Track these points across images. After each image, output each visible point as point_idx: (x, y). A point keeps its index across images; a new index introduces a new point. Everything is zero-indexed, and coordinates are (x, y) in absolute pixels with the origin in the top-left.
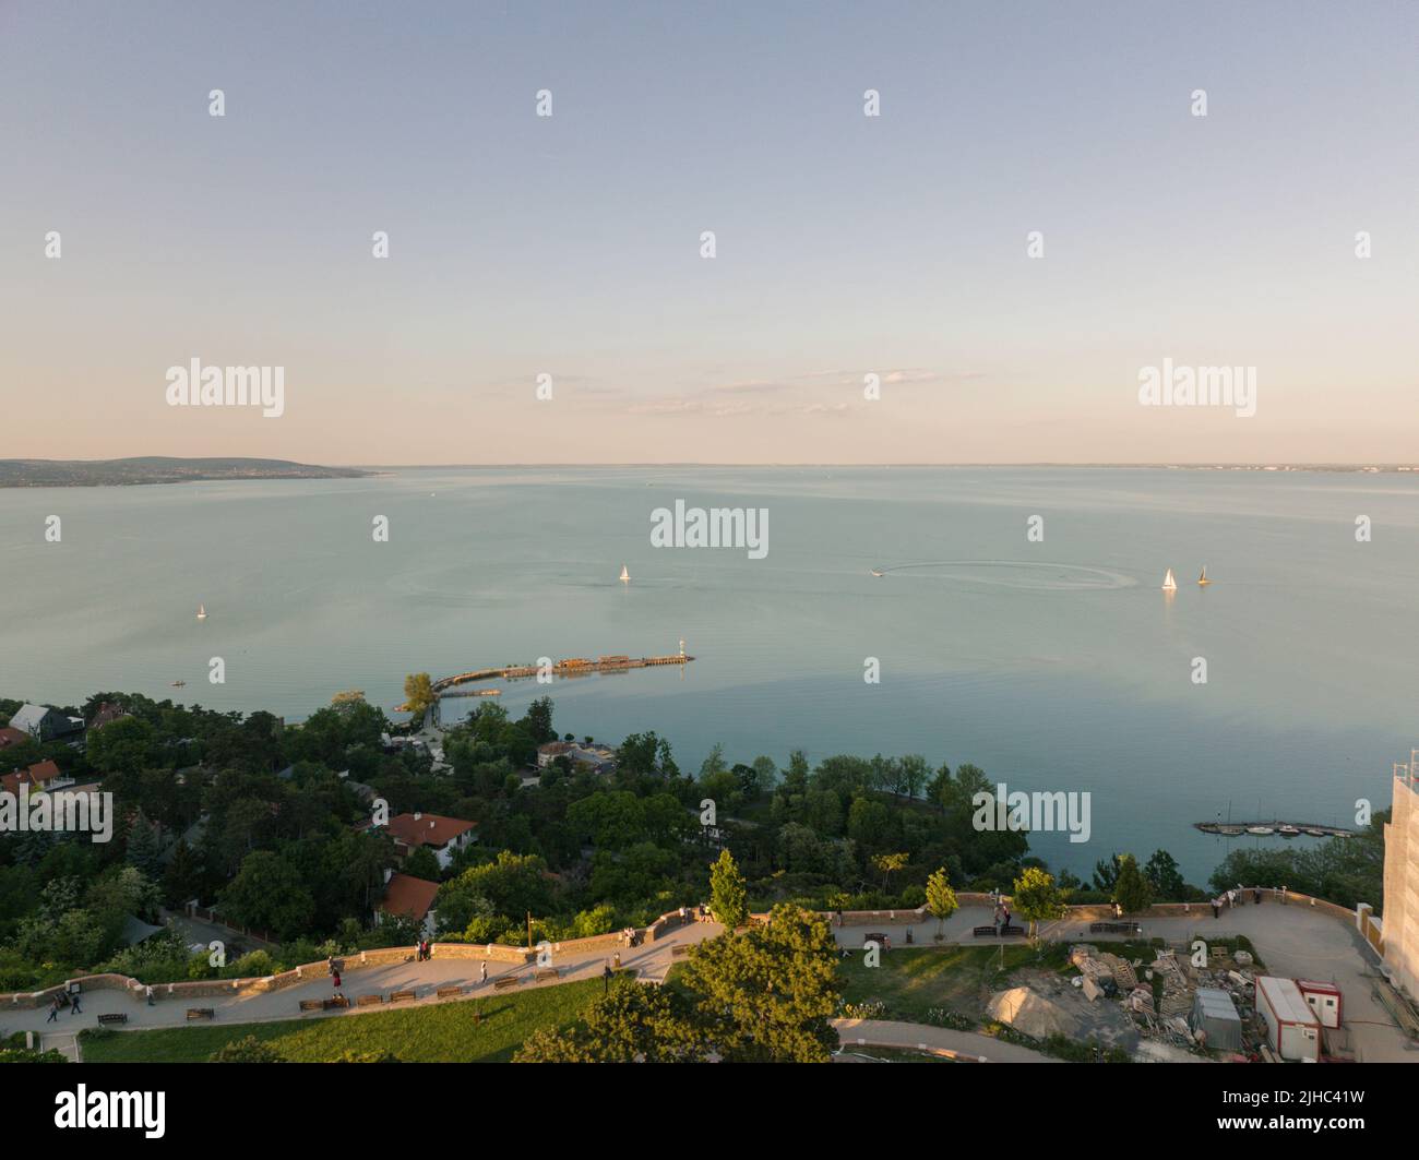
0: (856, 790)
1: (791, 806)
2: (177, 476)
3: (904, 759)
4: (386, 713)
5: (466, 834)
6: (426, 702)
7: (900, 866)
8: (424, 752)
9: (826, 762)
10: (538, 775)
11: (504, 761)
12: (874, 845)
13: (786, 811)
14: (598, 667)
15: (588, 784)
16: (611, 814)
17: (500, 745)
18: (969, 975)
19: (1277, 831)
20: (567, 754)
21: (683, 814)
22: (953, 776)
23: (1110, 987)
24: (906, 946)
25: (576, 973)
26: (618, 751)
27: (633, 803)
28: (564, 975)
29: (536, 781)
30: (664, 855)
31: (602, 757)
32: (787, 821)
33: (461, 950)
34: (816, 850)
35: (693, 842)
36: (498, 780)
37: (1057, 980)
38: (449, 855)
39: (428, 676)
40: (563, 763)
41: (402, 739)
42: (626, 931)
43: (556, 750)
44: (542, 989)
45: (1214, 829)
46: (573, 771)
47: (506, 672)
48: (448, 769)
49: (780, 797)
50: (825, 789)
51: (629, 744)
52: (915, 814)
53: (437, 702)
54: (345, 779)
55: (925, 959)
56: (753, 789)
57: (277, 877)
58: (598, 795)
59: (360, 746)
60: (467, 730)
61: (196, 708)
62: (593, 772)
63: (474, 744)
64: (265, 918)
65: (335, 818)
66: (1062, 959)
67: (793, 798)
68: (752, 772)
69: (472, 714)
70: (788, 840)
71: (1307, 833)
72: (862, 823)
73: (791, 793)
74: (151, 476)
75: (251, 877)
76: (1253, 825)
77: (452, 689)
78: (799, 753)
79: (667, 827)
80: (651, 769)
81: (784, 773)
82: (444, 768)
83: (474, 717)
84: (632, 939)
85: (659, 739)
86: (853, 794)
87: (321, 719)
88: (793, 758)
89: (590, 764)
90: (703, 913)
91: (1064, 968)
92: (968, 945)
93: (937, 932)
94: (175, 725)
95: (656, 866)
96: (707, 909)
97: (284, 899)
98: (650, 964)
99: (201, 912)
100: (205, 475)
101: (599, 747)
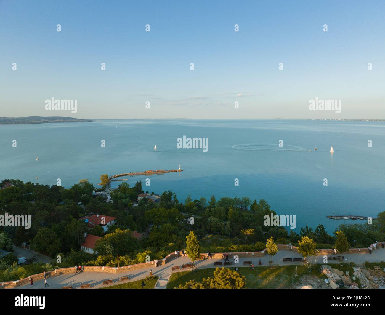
0: (230, 207)
1: (211, 212)
2: (41, 122)
3: (243, 198)
4: (94, 186)
5: (113, 221)
6: (107, 183)
7: (251, 233)
8: (105, 197)
9: (221, 199)
10: (138, 203)
11: (128, 199)
12: (236, 223)
13: (210, 213)
14: (156, 173)
15: (152, 205)
16: (158, 214)
17: (127, 194)
18: (284, 278)
19: (350, 218)
20: (146, 197)
21: (180, 214)
22: (258, 203)
23: (341, 284)
24: (259, 266)
25: (135, 278)
26: (161, 196)
27: (165, 211)
28: (131, 279)
29: (137, 205)
30: (173, 227)
31: (157, 198)
32: (210, 216)
33: (93, 268)
34: (219, 225)
35: (182, 222)
36: (126, 205)
37: (319, 280)
38: (107, 228)
39: (107, 175)
40: (145, 199)
41: (99, 193)
42: (155, 261)
43: (143, 196)
44: (121, 284)
45: (332, 218)
46: (148, 202)
47: (130, 174)
48: (111, 201)
49: (208, 209)
50: (221, 207)
51: (164, 194)
52: (247, 214)
53: (110, 183)
54: (80, 204)
55: (267, 271)
56: (200, 207)
57: (49, 236)
58: (154, 209)
59: (85, 195)
60: (118, 190)
61: (38, 184)
62: (154, 202)
63: (119, 194)
64: (45, 249)
65: (71, 216)
66: (319, 271)
67: (212, 209)
68: (200, 202)
69: (119, 186)
70: (211, 222)
71: (359, 218)
72: (232, 216)
73: (211, 208)
74: (34, 122)
75: (40, 236)
76: (343, 216)
77: (115, 179)
78: (213, 196)
79: (175, 218)
80: (170, 201)
81: (209, 202)
82: (110, 201)
83: (120, 187)
84: (157, 264)
85: (173, 193)
86: (229, 208)
87: (76, 187)
88: (211, 198)
89: (153, 200)
90: (183, 253)
91: (321, 275)
92: (282, 265)
93: (270, 260)
94: (27, 188)
95: (170, 231)
96: (185, 252)
97: (51, 243)
98: (164, 274)
99: (26, 247)
100: (49, 121)
101: (155, 195)
